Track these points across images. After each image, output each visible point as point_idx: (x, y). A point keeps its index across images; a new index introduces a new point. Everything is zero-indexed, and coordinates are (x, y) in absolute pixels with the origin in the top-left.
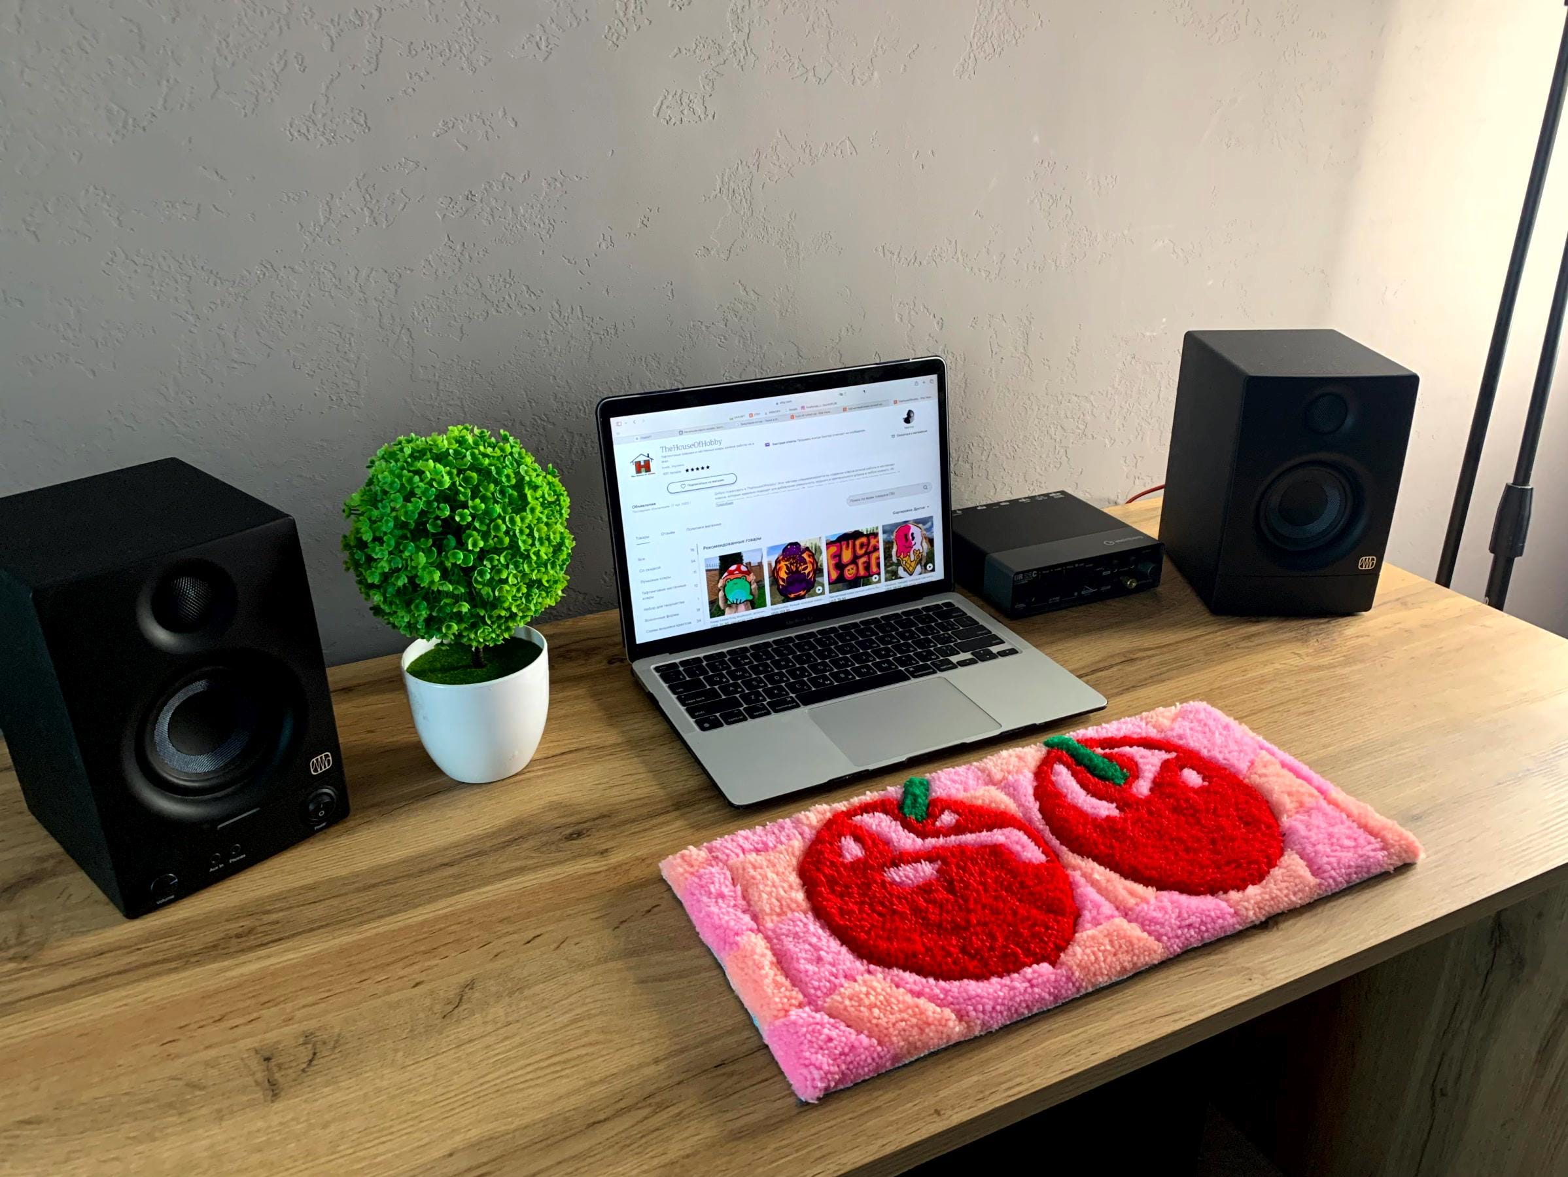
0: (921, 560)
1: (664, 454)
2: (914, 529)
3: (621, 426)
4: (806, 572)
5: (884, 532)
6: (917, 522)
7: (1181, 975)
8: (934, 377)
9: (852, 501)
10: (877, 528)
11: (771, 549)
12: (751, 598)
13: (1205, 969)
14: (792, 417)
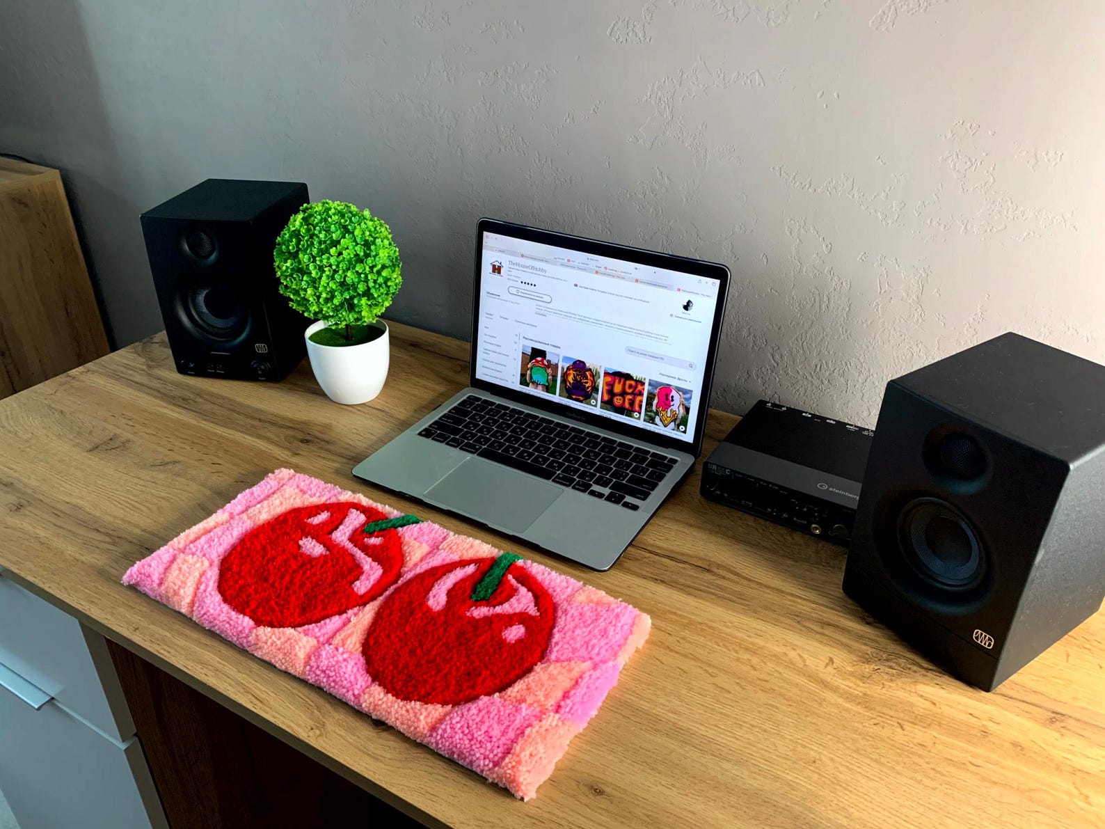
0: (676, 419)
1: (510, 266)
2: (674, 393)
3: (490, 238)
4: (587, 385)
5: (650, 384)
6: (679, 389)
7: (300, 695)
8: (718, 282)
9: (629, 350)
10: (645, 379)
11: (566, 359)
12: (547, 384)
13: (313, 704)
14: (597, 272)
